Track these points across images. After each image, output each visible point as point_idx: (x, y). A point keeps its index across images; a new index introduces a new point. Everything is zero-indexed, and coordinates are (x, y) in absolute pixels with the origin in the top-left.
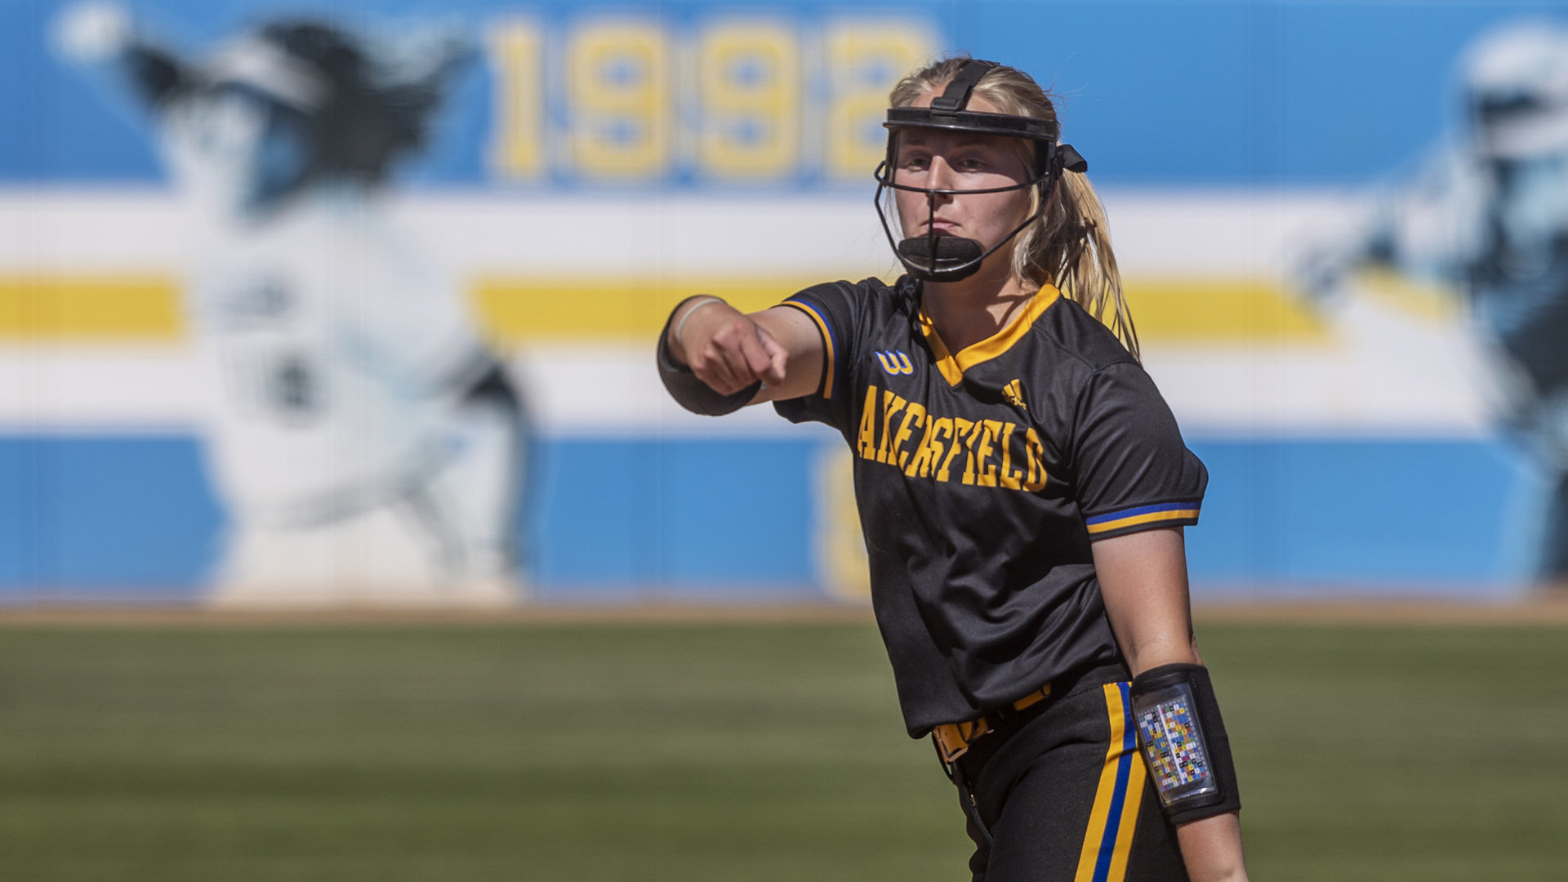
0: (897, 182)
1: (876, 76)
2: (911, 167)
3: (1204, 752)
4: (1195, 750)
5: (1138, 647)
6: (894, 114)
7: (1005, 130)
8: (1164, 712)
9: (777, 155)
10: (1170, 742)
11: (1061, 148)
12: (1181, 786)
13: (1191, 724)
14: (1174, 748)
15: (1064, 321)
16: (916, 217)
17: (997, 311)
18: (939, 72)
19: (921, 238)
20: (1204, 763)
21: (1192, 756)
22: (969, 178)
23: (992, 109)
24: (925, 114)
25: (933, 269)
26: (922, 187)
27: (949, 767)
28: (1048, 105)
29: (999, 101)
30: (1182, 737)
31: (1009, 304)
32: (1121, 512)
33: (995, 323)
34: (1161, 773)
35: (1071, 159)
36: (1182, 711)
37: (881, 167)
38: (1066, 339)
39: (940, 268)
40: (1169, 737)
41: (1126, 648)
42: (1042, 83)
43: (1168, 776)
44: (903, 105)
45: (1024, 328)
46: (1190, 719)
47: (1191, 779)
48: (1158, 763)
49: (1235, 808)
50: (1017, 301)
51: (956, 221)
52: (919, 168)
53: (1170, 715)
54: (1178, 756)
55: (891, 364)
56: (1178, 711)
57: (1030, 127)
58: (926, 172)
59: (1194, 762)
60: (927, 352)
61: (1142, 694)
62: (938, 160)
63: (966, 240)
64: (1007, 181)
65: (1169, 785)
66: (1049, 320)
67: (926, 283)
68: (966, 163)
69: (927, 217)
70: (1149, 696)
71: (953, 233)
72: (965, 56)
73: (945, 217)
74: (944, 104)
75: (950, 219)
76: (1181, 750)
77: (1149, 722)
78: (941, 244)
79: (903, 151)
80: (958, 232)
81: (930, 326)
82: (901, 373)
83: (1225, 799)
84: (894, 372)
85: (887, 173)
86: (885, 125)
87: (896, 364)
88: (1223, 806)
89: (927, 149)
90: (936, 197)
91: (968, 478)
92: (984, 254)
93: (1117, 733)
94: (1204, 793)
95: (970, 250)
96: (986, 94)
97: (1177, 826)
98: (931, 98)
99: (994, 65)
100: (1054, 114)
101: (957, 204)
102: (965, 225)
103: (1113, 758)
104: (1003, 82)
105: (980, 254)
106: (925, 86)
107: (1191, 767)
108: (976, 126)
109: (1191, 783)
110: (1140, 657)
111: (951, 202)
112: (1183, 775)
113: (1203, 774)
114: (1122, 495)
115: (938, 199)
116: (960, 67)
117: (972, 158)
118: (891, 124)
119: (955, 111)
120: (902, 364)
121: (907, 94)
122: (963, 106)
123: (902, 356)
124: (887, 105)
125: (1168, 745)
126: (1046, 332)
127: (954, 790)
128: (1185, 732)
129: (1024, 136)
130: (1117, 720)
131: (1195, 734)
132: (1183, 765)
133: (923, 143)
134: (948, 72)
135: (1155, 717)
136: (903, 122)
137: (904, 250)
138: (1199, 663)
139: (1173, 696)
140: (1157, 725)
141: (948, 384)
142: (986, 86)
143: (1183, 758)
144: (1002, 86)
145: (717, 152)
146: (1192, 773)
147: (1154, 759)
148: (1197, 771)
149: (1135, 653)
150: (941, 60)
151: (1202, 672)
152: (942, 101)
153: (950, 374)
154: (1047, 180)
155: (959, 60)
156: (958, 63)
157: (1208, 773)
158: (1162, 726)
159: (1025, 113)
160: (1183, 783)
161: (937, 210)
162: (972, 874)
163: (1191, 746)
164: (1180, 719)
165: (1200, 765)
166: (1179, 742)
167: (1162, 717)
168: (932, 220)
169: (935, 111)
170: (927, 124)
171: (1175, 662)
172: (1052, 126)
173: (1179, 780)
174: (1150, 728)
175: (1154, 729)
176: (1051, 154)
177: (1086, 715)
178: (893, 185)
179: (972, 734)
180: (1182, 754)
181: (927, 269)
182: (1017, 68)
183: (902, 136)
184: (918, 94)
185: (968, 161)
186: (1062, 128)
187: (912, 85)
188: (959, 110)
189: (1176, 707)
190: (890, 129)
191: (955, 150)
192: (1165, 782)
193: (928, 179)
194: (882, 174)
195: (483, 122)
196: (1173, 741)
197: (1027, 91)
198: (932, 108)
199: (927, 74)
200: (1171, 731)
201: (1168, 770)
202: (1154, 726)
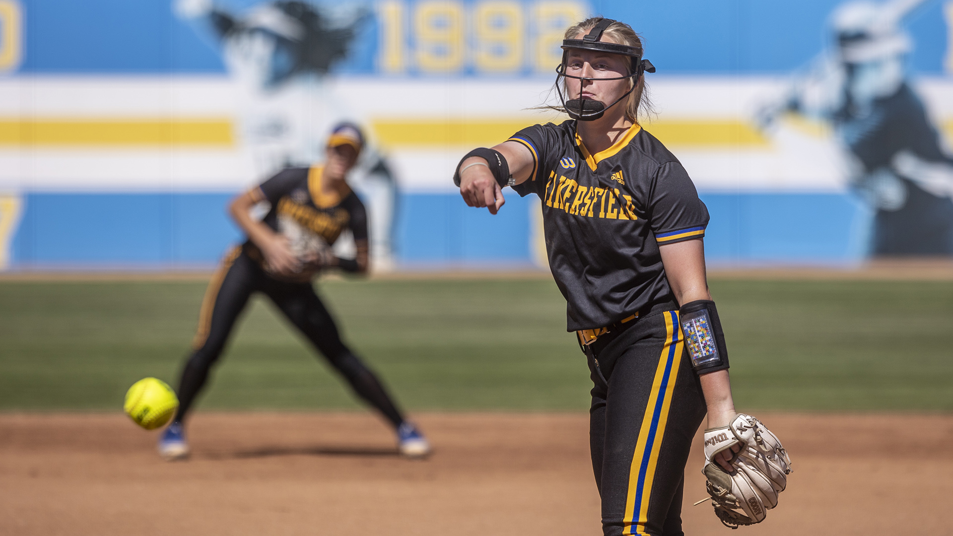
0: (566, 74)
1: (559, 25)
2: (573, 67)
3: (714, 342)
4: (710, 340)
5: (683, 293)
6: (565, 42)
7: (617, 51)
8: (695, 322)
9: (513, 60)
10: (698, 336)
11: (644, 61)
12: (703, 357)
13: (708, 328)
14: (700, 339)
15: (645, 141)
16: (575, 90)
17: (611, 135)
18: (587, 23)
19: (577, 100)
20: (714, 346)
21: (708, 343)
22: (600, 73)
23: (612, 41)
24: (581, 42)
25: (581, 115)
26: (579, 76)
27: (583, 347)
28: (638, 40)
29: (615, 37)
30: (704, 334)
31: (618, 132)
32: (671, 232)
33: (611, 141)
34: (693, 351)
35: (648, 67)
36: (704, 322)
37: (559, 66)
38: (646, 150)
39: (584, 114)
40: (698, 334)
41: (676, 292)
42: (636, 30)
43: (697, 352)
44: (571, 38)
45: (626, 144)
46: (707, 326)
47: (708, 354)
48: (692, 346)
49: (727, 368)
50: (622, 130)
51: (594, 93)
52: (578, 67)
53: (698, 324)
54: (702, 343)
55: (565, 164)
56: (702, 322)
57: (629, 50)
58: (581, 69)
59: (709, 345)
60: (581, 155)
61: (685, 314)
62: (586, 64)
63: (598, 101)
64: (618, 75)
65: (697, 356)
66: (638, 141)
67: (578, 121)
68: (599, 66)
69: (580, 91)
70: (688, 315)
71: (592, 98)
72: (600, 17)
73: (589, 91)
74: (589, 38)
75: (591, 92)
76: (703, 340)
77: (688, 327)
78: (585, 103)
79: (570, 59)
80: (594, 98)
81: (580, 141)
82: (570, 167)
83: (722, 363)
84: (567, 167)
85: (562, 69)
86: (561, 47)
87: (568, 163)
88: (722, 367)
89: (581, 59)
90: (584, 81)
91: (602, 215)
92: (605, 109)
93: (669, 334)
94: (712, 361)
95: (599, 107)
96: (609, 34)
97: (700, 376)
98: (584, 35)
99: (614, 21)
100: (641, 45)
101: (595, 83)
102: (598, 95)
103: (667, 345)
104: (616, 29)
105: (604, 108)
106: (581, 30)
107: (708, 348)
108: (604, 49)
109: (708, 356)
110: (684, 296)
111: (592, 84)
112: (704, 352)
113: (713, 351)
114: (673, 224)
115: (586, 82)
116: (598, 21)
117: (602, 64)
118: (565, 47)
119: (594, 41)
120: (570, 163)
121: (573, 33)
122: (599, 39)
123: (570, 159)
124: (563, 38)
125: (697, 338)
126: (636, 146)
127: (585, 358)
128: (705, 332)
129: (626, 55)
130: (670, 328)
131: (710, 333)
132: (704, 347)
133: (579, 56)
134: (592, 24)
135: (691, 325)
136: (569, 46)
137: (569, 106)
138: (711, 299)
139: (699, 315)
140: (692, 328)
141: (592, 171)
142: (610, 30)
143: (704, 344)
144: (617, 30)
145: (484, 59)
146: (708, 351)
147: (690, 344)
148: (711, 350)
149: (681, 295)
150: (589, 19)
151: (713, 303)
152: (589, 36)
153: (592, 166)
154: (636, 75)
155: (597, 18)
156: (597, 20)
157: (715, 351)
158: (694, 329)
159: (627, 43)
160: (704, 355)
161: (585, 87)
162: (592, 397)
163: (708, 338)
164: (703, 326)
165: (712, 347)
166: (702, 337)
167: (694, 324)
168: (581, 92)
169: (585, 41)
170: (581, 47)
171: (700, 299)
172: (640, 51)
173: (702, 354)
174: (689, 330)
175: (691, 330)
176: (638, 64)
177: (655, 325)
178: (565, 75)
179: (600, 333)
180: (704, 342)
181: (579, 115)
182: (623, 22)
183: (570, 53)
184: (578, 34)
185: (600, 65)
186: (644, 51)
187: (575, 29)
188: (596, 41)
189: (701, 320)
190: (564, 49)
191: (594, 60)
192: (695, 355)
193: (581, 73)
194: (559, 70)
195: (375, 46)
196: (700, 336)
197: (628, 33)
198: (584, 40)
199: (582, 25)
200: (698, 331)
201: (697, 349)
202: (690, 329)
